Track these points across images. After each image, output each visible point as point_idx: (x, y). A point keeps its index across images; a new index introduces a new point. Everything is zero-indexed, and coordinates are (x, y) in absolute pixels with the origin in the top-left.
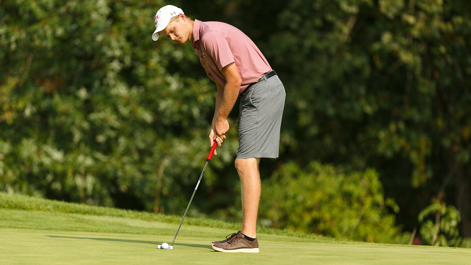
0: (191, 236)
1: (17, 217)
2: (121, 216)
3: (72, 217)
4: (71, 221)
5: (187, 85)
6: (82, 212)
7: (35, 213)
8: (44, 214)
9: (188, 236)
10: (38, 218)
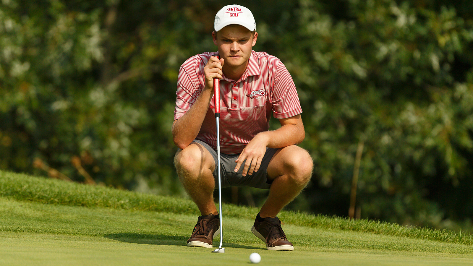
0: (330, 246)
1: (69, 217)
2: (236, 216)
3: (158, 218)
4: (152, 223)
5: (422, 19)
6: (175, 210)
7: (100, 212)
8: (113, 213)
9: (325, 246)
10: (101, 219)
